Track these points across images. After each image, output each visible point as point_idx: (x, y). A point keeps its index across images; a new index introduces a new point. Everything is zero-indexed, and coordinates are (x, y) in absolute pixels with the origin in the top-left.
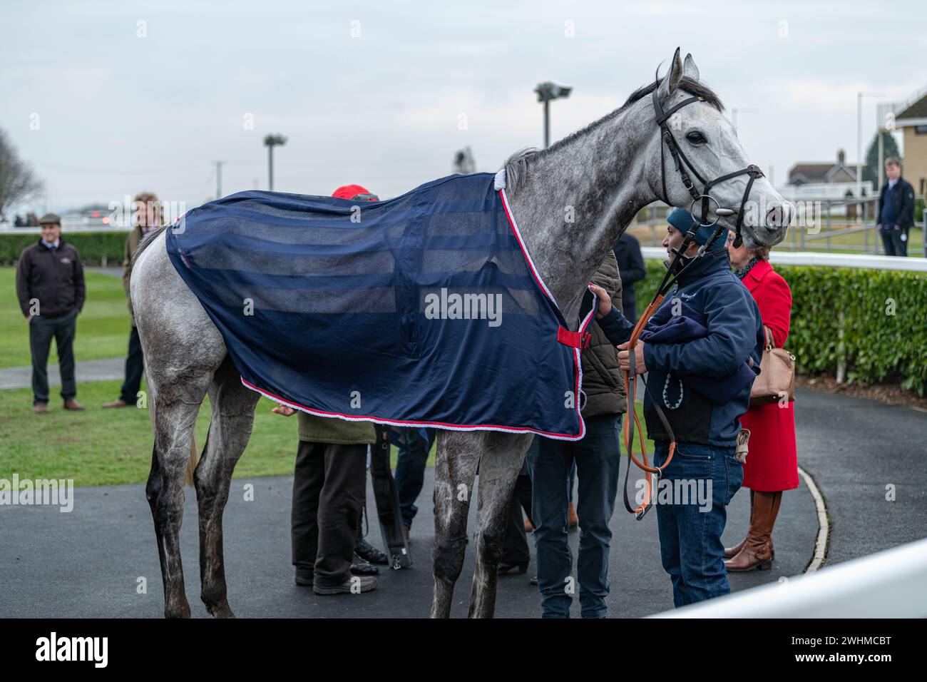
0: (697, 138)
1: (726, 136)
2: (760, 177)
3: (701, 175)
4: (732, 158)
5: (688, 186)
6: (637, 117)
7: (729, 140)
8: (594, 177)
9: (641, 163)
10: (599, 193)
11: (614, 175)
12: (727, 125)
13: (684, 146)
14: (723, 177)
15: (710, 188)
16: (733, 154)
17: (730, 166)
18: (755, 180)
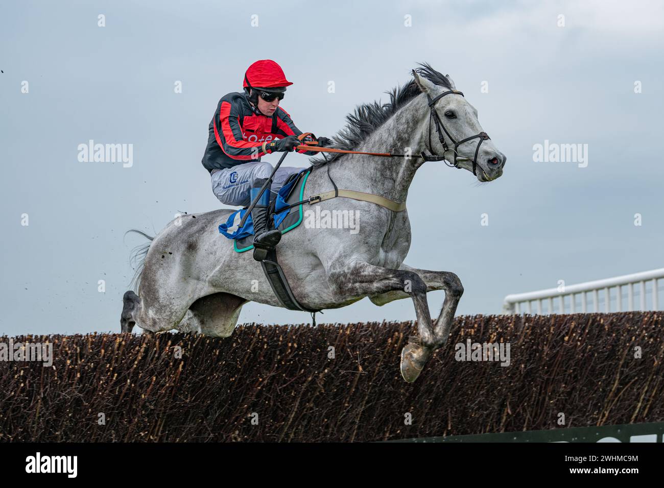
0: (451, 115)
1: (468, 115)
2: (487, 139)
3: (453, 138)
4: (471, 128)
5: (442, 142)
6: (418, 104)
7: (470, 117)
8: (395, 136)
9: (421, 131)
10: (399, 144)
11: (406, 135)
12: (471, 109)
13: (444, 120)
14: (466, 139)
15: (458, 146)
16: (472, 126)
17: (471, 133)
18: (484, 141)
